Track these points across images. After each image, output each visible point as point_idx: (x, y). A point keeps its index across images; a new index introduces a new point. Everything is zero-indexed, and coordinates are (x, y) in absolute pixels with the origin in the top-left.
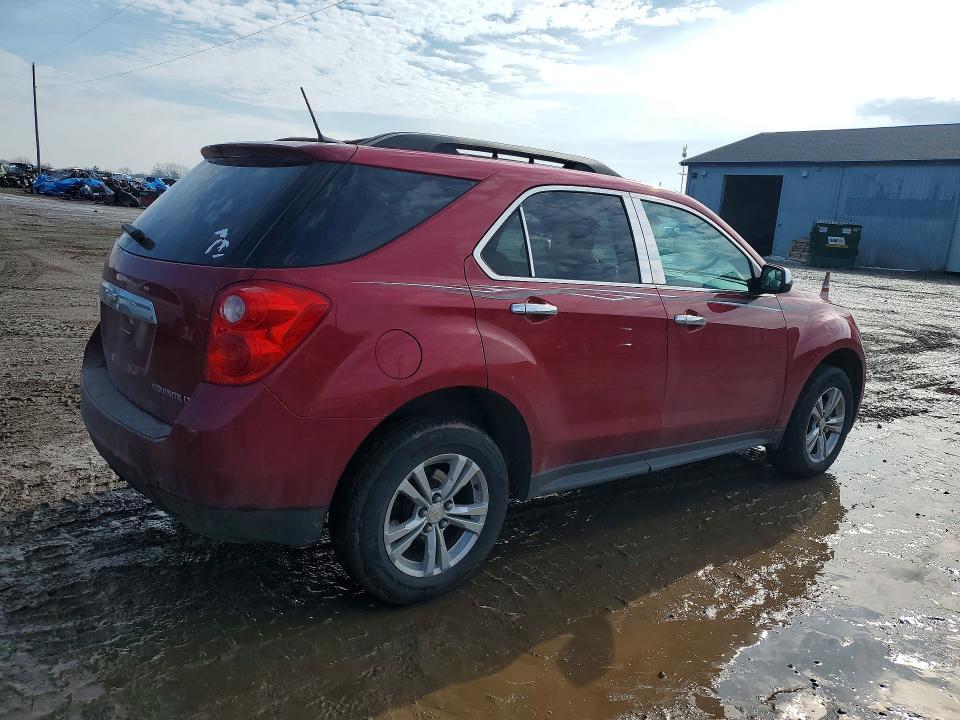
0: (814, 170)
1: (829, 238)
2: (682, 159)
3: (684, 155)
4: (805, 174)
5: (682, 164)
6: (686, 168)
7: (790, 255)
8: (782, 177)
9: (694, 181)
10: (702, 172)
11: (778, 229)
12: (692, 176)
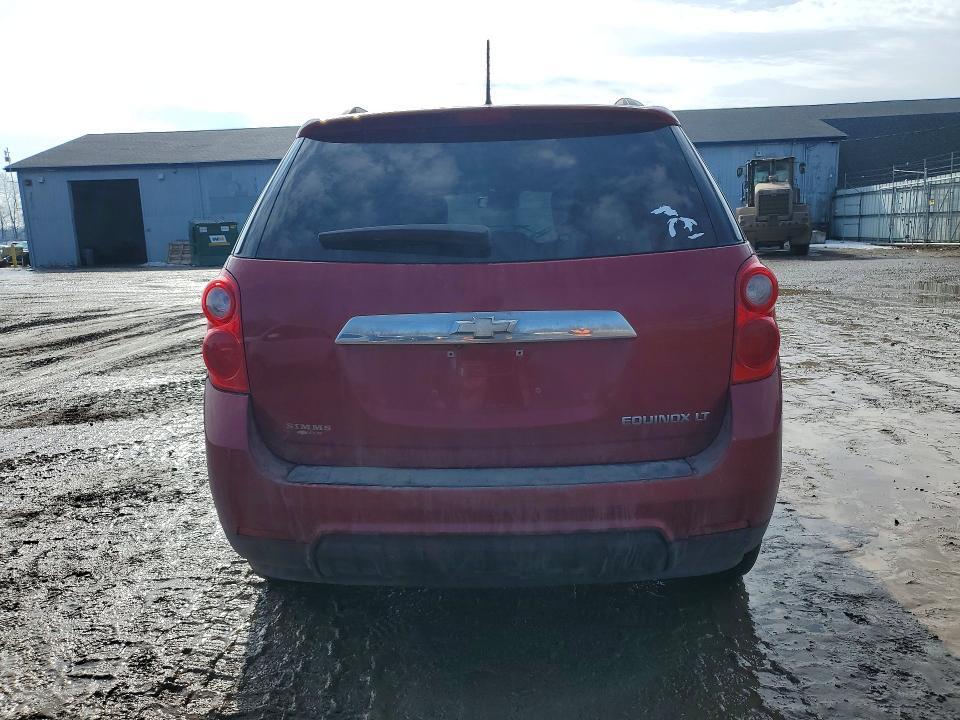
0: (170, 171)
1: (211, 237)
2: (7, 164)
3: (7, 159)
4: (161, 176)
5: (7, 169)
6: (15, 174)
7: (171, 259)
8: (137, 180)
9: (29, 190)
10: (37, 179)
11: (148, 236)
12: (25, 184)
